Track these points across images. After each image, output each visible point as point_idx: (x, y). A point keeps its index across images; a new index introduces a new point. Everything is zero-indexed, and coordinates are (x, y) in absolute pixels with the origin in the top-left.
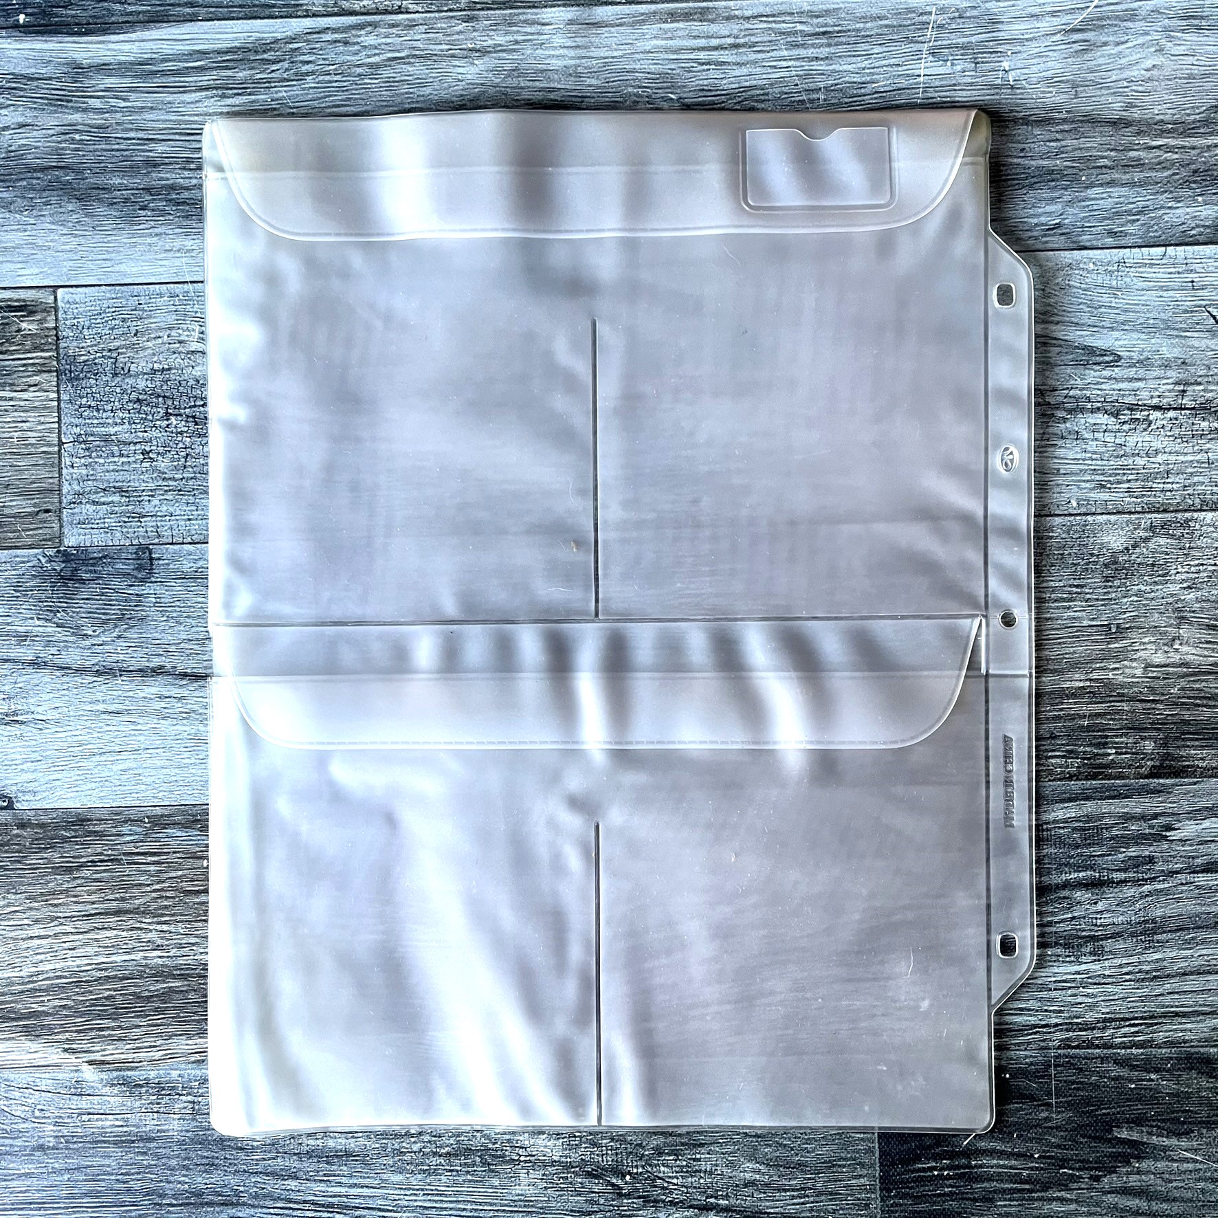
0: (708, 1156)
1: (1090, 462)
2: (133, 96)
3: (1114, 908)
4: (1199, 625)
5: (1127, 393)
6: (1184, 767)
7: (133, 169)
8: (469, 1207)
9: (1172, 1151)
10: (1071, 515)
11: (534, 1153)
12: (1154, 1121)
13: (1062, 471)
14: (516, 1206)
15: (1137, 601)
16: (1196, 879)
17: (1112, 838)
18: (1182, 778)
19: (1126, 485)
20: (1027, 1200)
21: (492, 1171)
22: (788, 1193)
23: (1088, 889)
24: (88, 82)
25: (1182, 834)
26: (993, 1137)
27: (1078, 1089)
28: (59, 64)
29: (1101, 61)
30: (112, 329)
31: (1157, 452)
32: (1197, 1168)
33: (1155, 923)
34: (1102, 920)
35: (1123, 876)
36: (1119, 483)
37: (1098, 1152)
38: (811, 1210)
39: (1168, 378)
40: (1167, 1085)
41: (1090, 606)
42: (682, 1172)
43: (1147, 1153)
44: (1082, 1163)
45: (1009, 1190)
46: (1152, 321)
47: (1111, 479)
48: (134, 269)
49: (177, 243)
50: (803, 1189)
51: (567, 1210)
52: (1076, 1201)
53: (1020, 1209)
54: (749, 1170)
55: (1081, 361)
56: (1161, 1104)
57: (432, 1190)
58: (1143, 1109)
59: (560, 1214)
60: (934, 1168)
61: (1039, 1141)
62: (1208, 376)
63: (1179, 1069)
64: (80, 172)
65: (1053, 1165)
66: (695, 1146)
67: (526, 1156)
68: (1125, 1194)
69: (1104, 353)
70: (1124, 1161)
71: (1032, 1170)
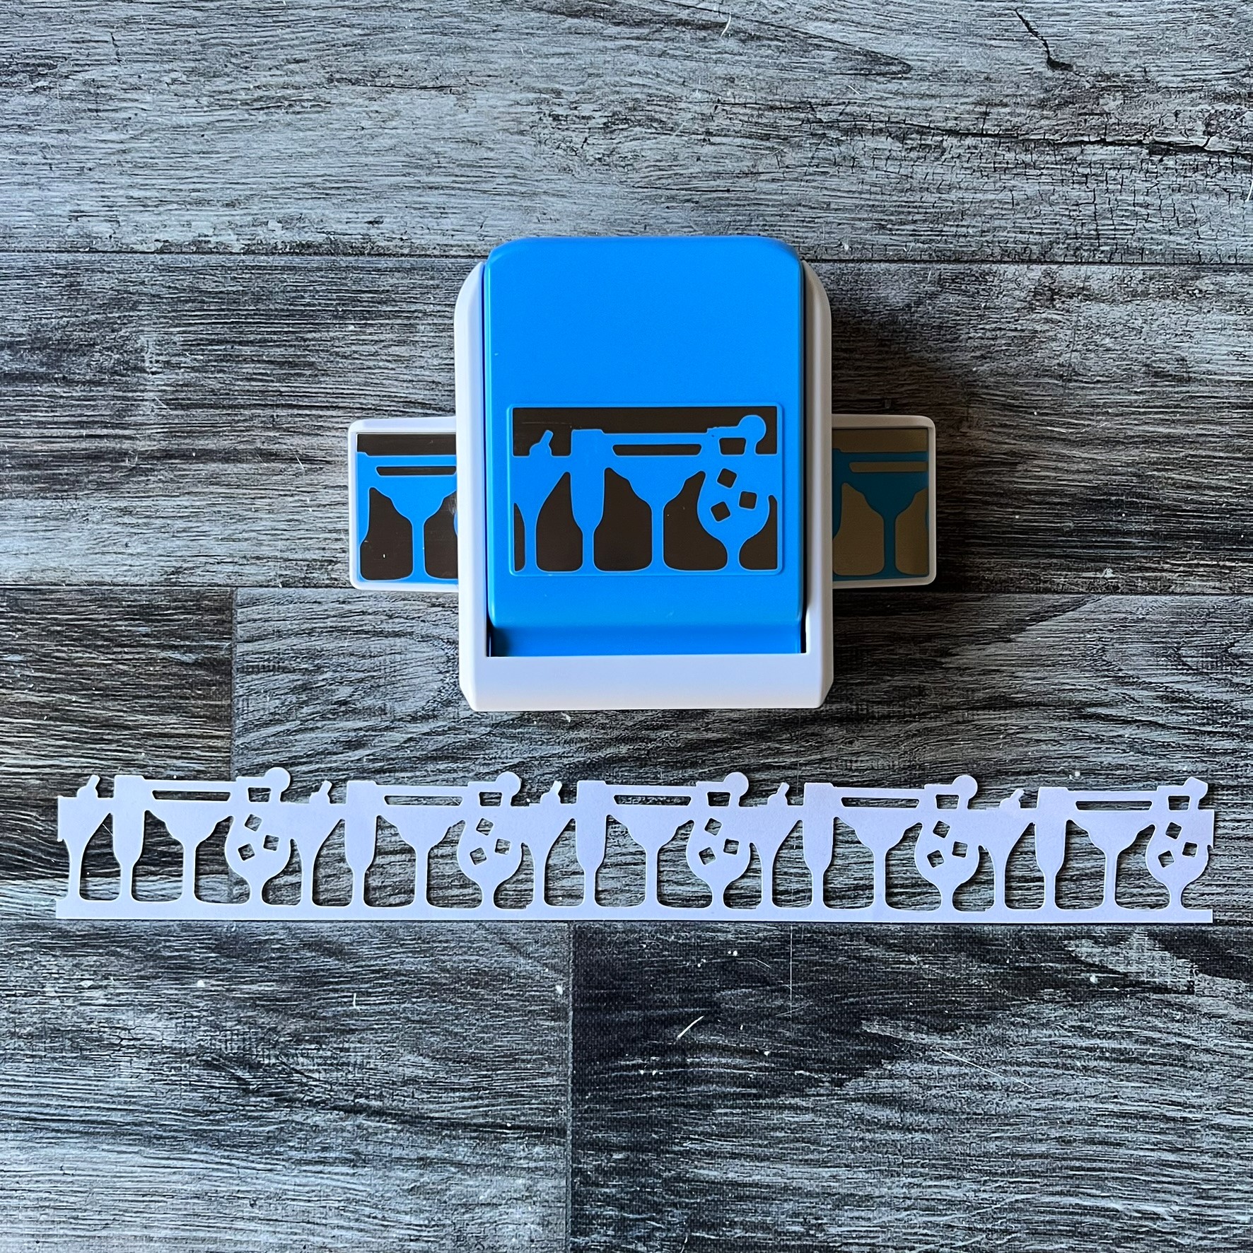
0: (359, 1045)
1: (867, 196)
3: (873, 749)
4: (993, 404)
5: (917, 112)
6: (967, 578)
8: (54, 1102)
9: (932, 1051)
10: (841, 261)
11: (139, 1036)
12: (912, 1013)
13: (833, 206)
14: (114, 1102)
15: (918, 372)
16: (976, 717)
17: (874, 664)
18: (964, 592)
19: (912, 227)
20: (752, 1108)
21: (86, 1058)
22: (457, 1094)
23: (842, 725)
25: (961, 661)
26: (715, 1029)
27: (822, 972)
31: (950, 187)
32: (962, 1072)
33: (923, 770)
34: (859, 764)
35: (885, 710)
36: (902, 223)
37: (842, 1050)
38: (486, 1115)
39: (968, 97)
40: (931, 970)
41: (860, 376)
42: (325, 1064)
43: (902, 1052)
44: (822, 1063)
45: (732, 1094)
46: (950, 25)
47: (892, 218)
50: (475, 1089)
51: (178, 1109)
52: (813, 1110)
53: (744, 1118)
54: (410, 1064)
55: (862, 69)
56: (921, 993)
57: (7, 1080)
58: (900, 998)
59: (170, 1113)
60: (640, 1066)
61: (771, 1034)
62: (1016, 96)
63: (945, 949)
65: (787, 1065)
66: (343, 1032)
67: (130, 1040)
68: (873, 1103)
69: (890, 61)
70: (874, 1062)
71: (761, 1071)
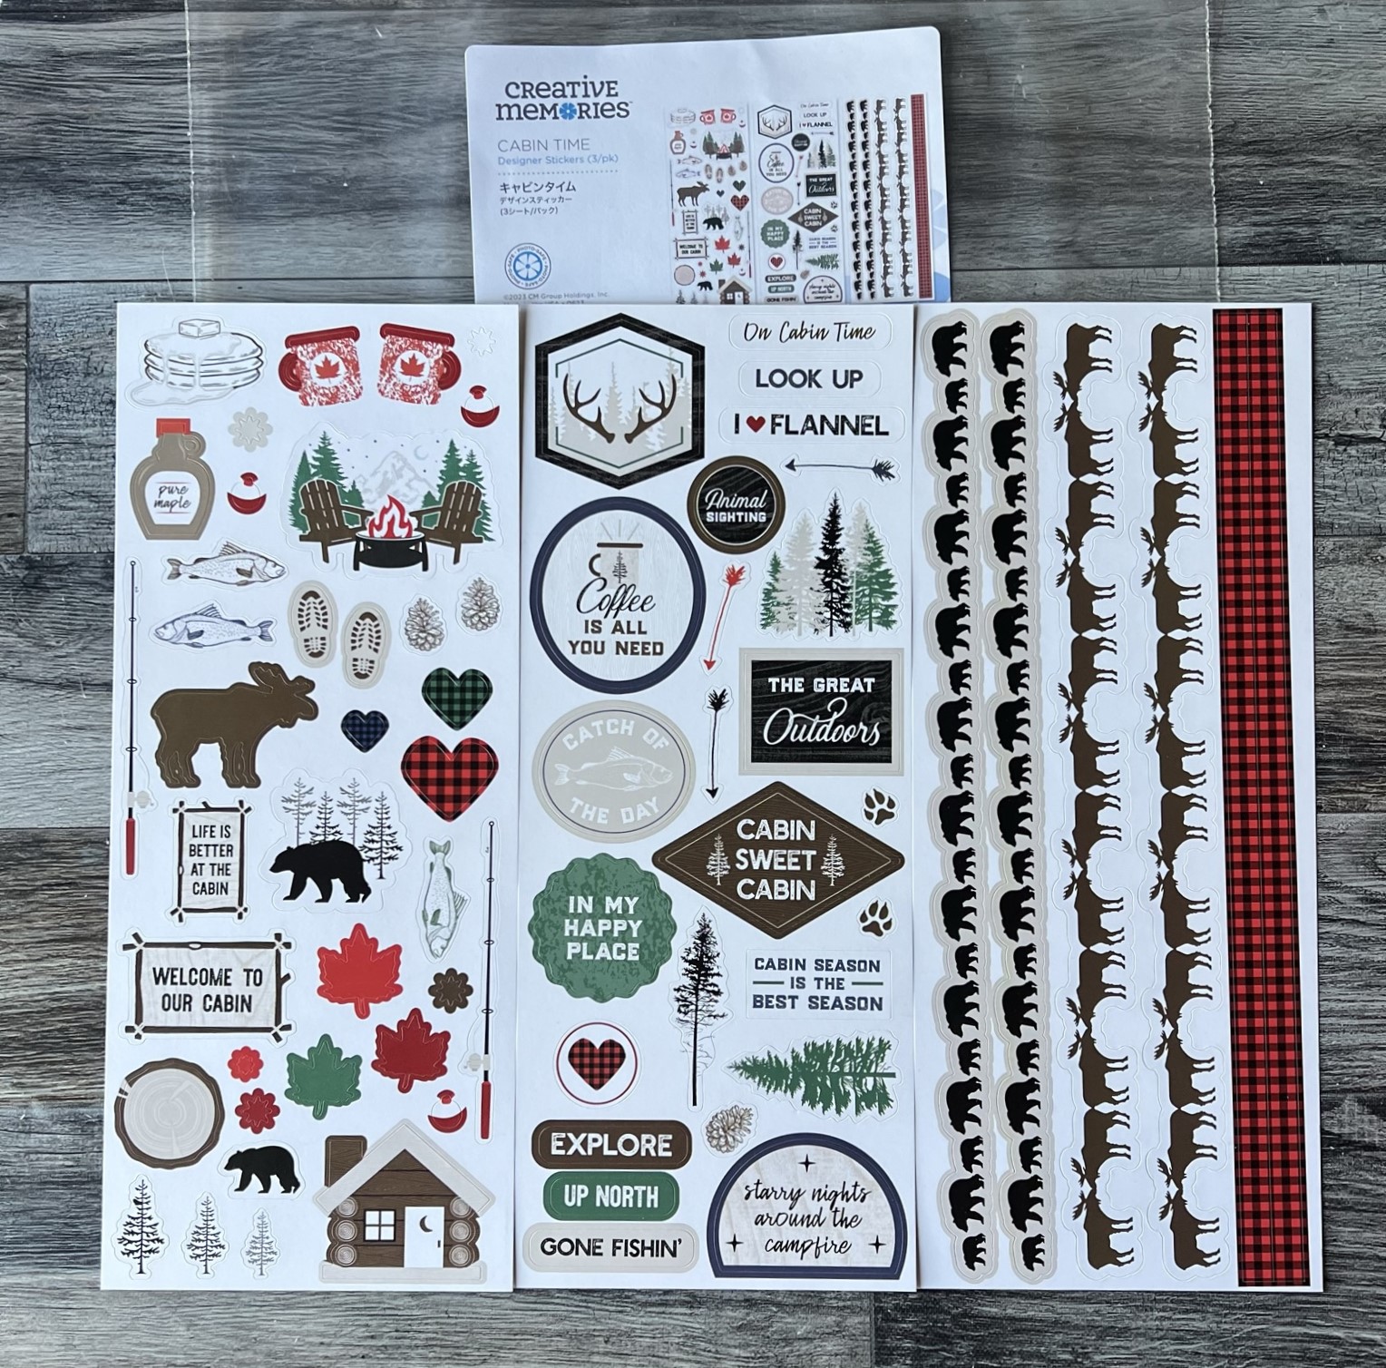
2: (115, 87)
7: (113, 161)
24: (68, 72)
28: (38, 51)
29: (1116, 77)
30: (86, 327)
48: (110, 266)
49: (156, 240)
64: (58, 163)
